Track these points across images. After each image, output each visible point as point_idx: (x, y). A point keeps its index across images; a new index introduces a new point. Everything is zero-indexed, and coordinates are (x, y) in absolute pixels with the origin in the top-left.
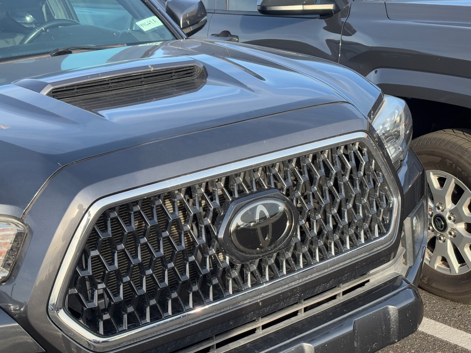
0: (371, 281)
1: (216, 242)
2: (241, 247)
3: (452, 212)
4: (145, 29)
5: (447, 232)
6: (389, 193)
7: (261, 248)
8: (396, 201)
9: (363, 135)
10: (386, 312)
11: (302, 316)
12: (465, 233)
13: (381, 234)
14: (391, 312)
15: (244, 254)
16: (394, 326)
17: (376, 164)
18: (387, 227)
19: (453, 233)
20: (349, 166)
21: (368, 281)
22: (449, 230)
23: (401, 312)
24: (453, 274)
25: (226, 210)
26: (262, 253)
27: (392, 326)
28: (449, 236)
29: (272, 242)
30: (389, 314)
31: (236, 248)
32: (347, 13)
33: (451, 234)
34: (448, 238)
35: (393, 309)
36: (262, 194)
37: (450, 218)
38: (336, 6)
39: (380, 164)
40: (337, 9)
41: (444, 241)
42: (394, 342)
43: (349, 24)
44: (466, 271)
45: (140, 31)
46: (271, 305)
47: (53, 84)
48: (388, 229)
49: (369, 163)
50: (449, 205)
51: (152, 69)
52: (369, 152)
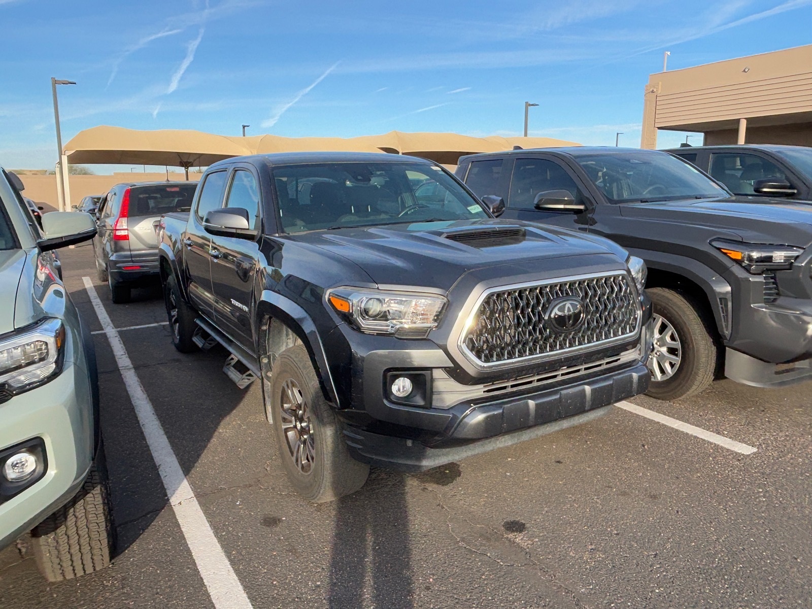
0: (621, 360)
1: (543, 321)
2: (556, 326)
3: (658, 340)
4: (473, 212)
5: (654, 353)
6: (635, 308)
7: (566, 327)
8: (639, 313)
9: (624, 272)
10: (631, 377)
11: (582, 373)
12: (666, 354)
13: (631, 331)
14: (634, 377)
15: (557, 330)
16: (635, 386)
17: (630, 290)
18: (634, 328)
19: (658, 354)
20: (616, 289)
21: (619, 359)
22: (655, 351)
23: (640, 378)
24: (656, 380)
25: (549, 303)
26: (566, 330)
27: (634, 385)
28: (655, 355)
29: (573, 325)
30: (632, 378)
31: (554, 326)
32: (593, 210)
33: (656, 354)
34: (654, 356)
35: (635, 376)
36: (568, 298)
37: (656, 344)
38: (586, 207)
39: (632, 290)
40: (586, 209)
41: (652, 359)
42: (634, 396)
43: (594, 219)
44: (665, 378)
45: (470, 213)
46: (568, 362)
47: (447, 233)
48: (634, 329)
49: (626, 290)
50: (657, 335)
51: (498, 229)
52: (627, 282)
